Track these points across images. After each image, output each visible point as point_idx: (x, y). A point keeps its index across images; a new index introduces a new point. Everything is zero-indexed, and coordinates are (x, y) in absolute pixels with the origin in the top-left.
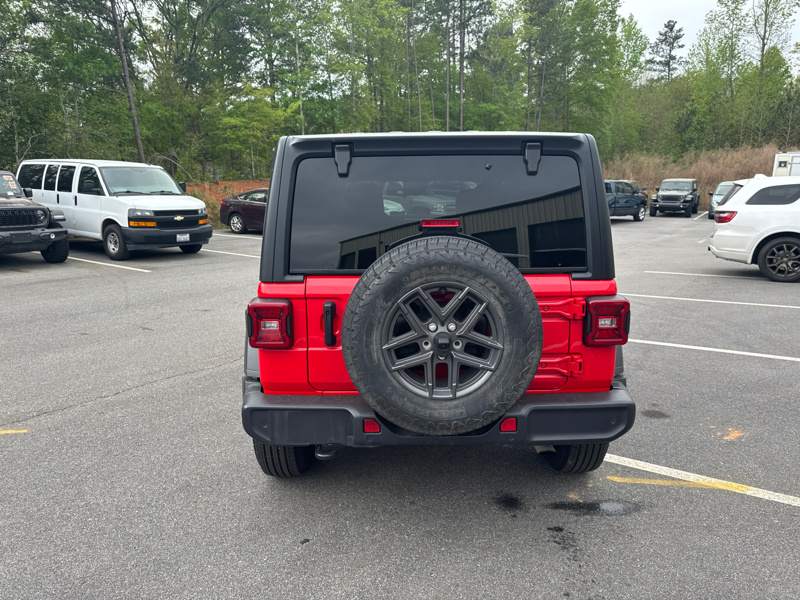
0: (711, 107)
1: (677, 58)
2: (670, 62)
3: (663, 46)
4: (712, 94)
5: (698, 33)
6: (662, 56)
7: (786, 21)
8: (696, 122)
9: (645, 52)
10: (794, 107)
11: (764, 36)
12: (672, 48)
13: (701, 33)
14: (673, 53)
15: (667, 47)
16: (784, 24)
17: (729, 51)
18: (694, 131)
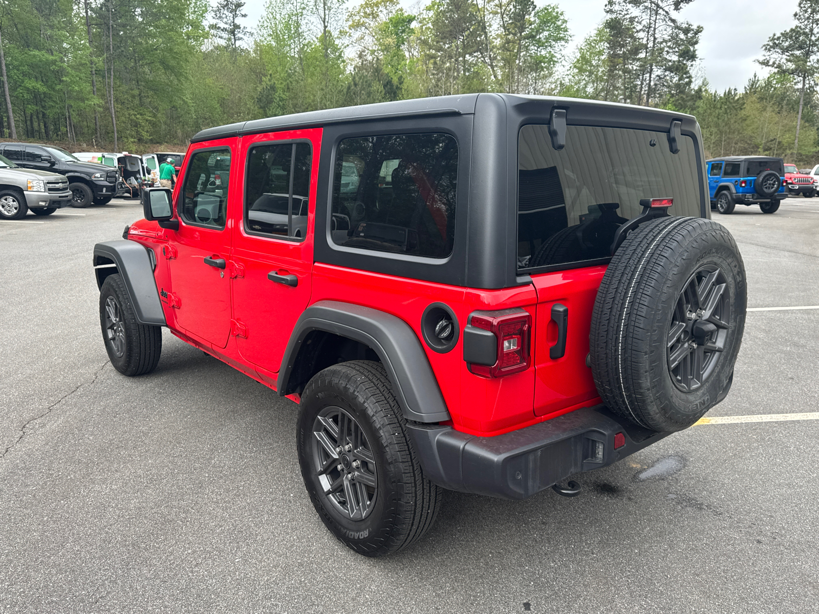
0: (288, 84)
1: (242, 27)
2: (235, 31)
3: (226, 12)
4: (287, 71)
5: (265, 4)
6: (226, 23)
7: (341, 7)
8: (278, 99)
9: (206, 15)
10: (360, 92)
11: (325, 19)
12: (235, 16)
13: (268, 6)
14: (237, 21)
15: (230, 14)
16: (340, 11)
17: (292, 28)
18: (278, 108)
